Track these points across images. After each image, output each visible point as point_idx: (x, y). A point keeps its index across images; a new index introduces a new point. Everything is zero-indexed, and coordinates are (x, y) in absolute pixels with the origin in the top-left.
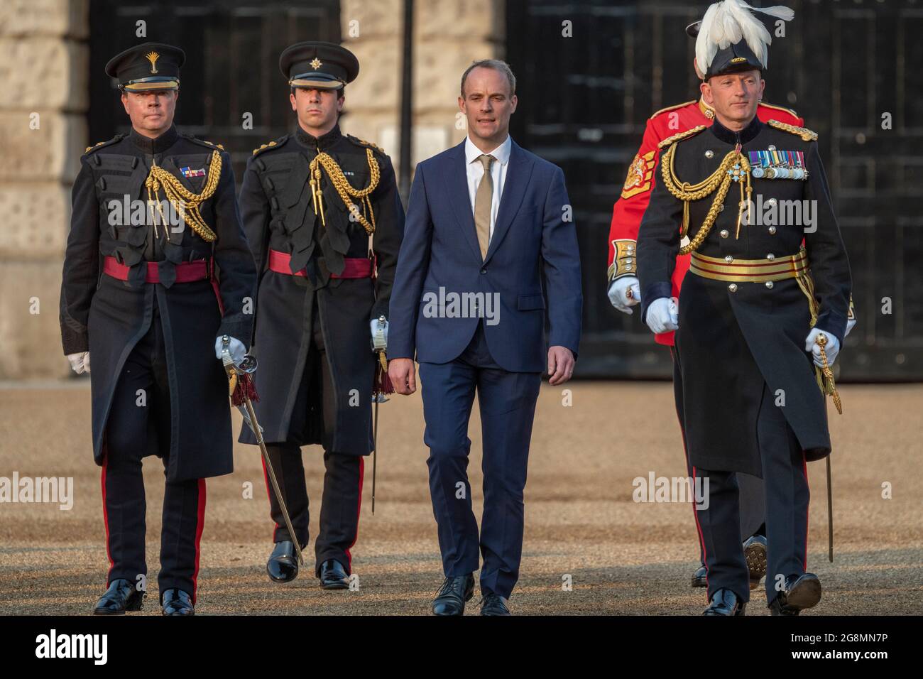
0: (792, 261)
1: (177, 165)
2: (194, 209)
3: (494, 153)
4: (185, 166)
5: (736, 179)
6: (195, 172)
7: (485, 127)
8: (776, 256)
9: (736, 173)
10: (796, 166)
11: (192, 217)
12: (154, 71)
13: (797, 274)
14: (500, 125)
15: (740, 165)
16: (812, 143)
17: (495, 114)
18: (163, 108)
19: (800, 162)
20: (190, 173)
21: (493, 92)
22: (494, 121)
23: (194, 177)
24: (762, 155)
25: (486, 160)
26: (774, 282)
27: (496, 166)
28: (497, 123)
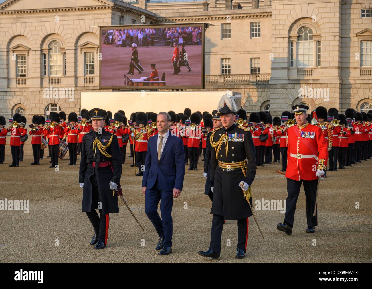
0: (240, 163)
1: (102, 139)
2: (104, 150)
3: (163, 136)
4: (104, 139)
5: (224, 141)
6: (106, 140)
7: (160, 129)
8: (234, 162)
9: (224, 140)
10: (241, 138)
11: (103, 152)
12: (96, 115)
13: (241, 167)
14: (164, 129)
15: (226, 138)
16: (247, 132)
17: (162, 126)
18: (98, 124)
19: (242, 137)
20: (105, 141)
21: (161, 120)
22: (162, 127)
23: (106, 142)
24: (232, 135)
25: (161, 137)
26: (234, 169)
27: (164, 139)
28: (163, 128)
